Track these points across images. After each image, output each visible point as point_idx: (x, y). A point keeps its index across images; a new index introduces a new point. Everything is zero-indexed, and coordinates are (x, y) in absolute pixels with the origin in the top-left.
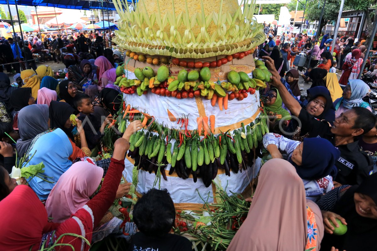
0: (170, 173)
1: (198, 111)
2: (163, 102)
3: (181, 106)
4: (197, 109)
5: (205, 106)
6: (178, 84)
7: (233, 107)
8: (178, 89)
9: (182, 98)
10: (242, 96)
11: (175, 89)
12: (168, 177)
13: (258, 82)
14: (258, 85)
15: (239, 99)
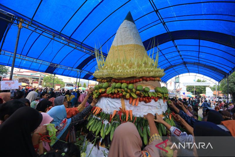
0: (102, 144)
1: (121, 106)
2: (105, 101)
3: (113, 103)
4: (121, 105)
5: (126, 103)
6: (112, 90)
7: (142, 107)
8: (112, 92)
9: (114, 98)
10: (147, 100)
11: (110, 92)
12: (100, 147)
13: (158, 94)
14: (158, 96)
15: (146, 102)
